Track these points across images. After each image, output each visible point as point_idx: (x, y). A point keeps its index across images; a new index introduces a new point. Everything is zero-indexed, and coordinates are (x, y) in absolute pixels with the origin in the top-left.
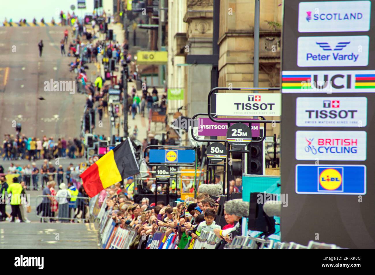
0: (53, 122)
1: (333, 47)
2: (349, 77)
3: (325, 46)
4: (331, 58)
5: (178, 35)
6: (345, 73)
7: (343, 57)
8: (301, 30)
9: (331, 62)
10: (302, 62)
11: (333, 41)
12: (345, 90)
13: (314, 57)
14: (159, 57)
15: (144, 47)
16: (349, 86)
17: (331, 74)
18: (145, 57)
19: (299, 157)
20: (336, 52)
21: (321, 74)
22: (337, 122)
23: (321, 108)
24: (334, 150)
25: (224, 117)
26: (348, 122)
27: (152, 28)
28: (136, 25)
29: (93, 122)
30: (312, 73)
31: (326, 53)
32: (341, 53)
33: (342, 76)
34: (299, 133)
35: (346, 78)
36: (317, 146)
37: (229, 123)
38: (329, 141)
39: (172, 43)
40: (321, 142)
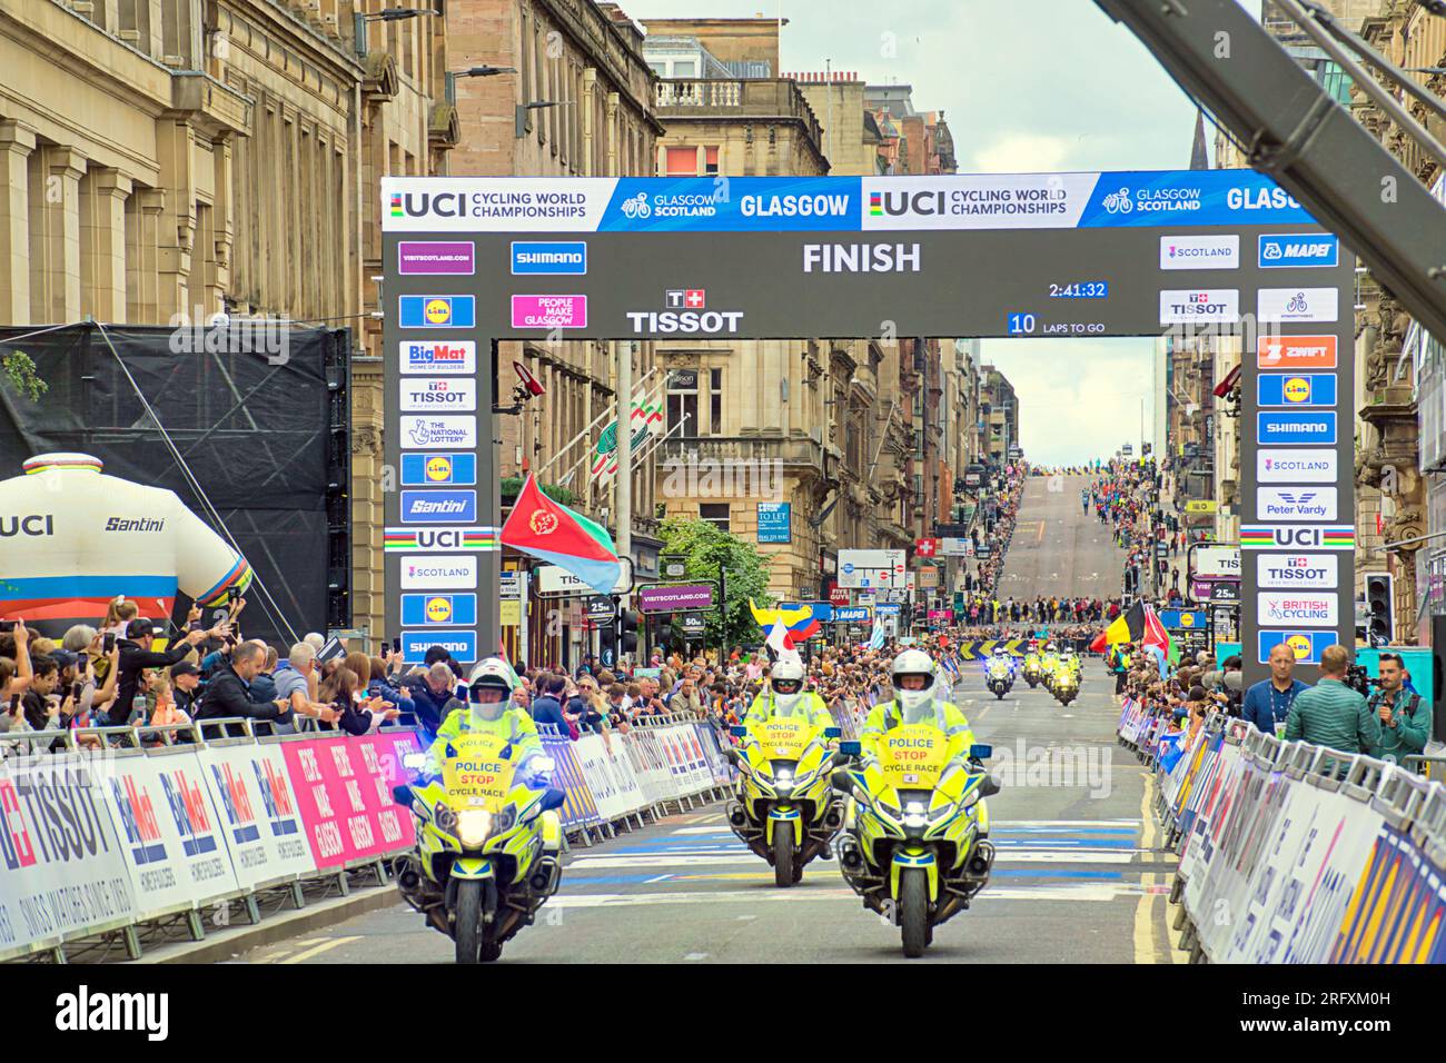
0: (1092, 581)
1: (1297, 499)
2: (1316, 532)
3: (1288, 498)
4: (1296, 511)
5: (1225, 482)
6: (1312, 528)
7: (1309, 511)
8: (1260, 480)
9: (1296, 516)
10: (1262, 514)
11: (1297, 493)
12: (1312, 547)
13: (1276, 510)
14: (1211, 506)
15: (1196, 496)
16: (1316, 543)
17: (1296, 529)
18: (1197, 507)
19: (1261, 622)
20: (1301, 505)
21: (1284, 529)
22: (1305, 583)
23: (1285, 567)
24: (1301, 614)
25: (1206, 576)
26: (1317, 583)
27: (1205, 475)
28: (1187, 471)
29: (1135, 581)
30: (1274, 528)
31: (1290, 505)
32: (1306, 505)
33: (1309, 532)
34: (1261, 595)
35: (1312, 534)
36: (1282, 610)
37: (1213, 583)
38: (1295, 604)
39: (1219, 491)
40: (1286, 605)
